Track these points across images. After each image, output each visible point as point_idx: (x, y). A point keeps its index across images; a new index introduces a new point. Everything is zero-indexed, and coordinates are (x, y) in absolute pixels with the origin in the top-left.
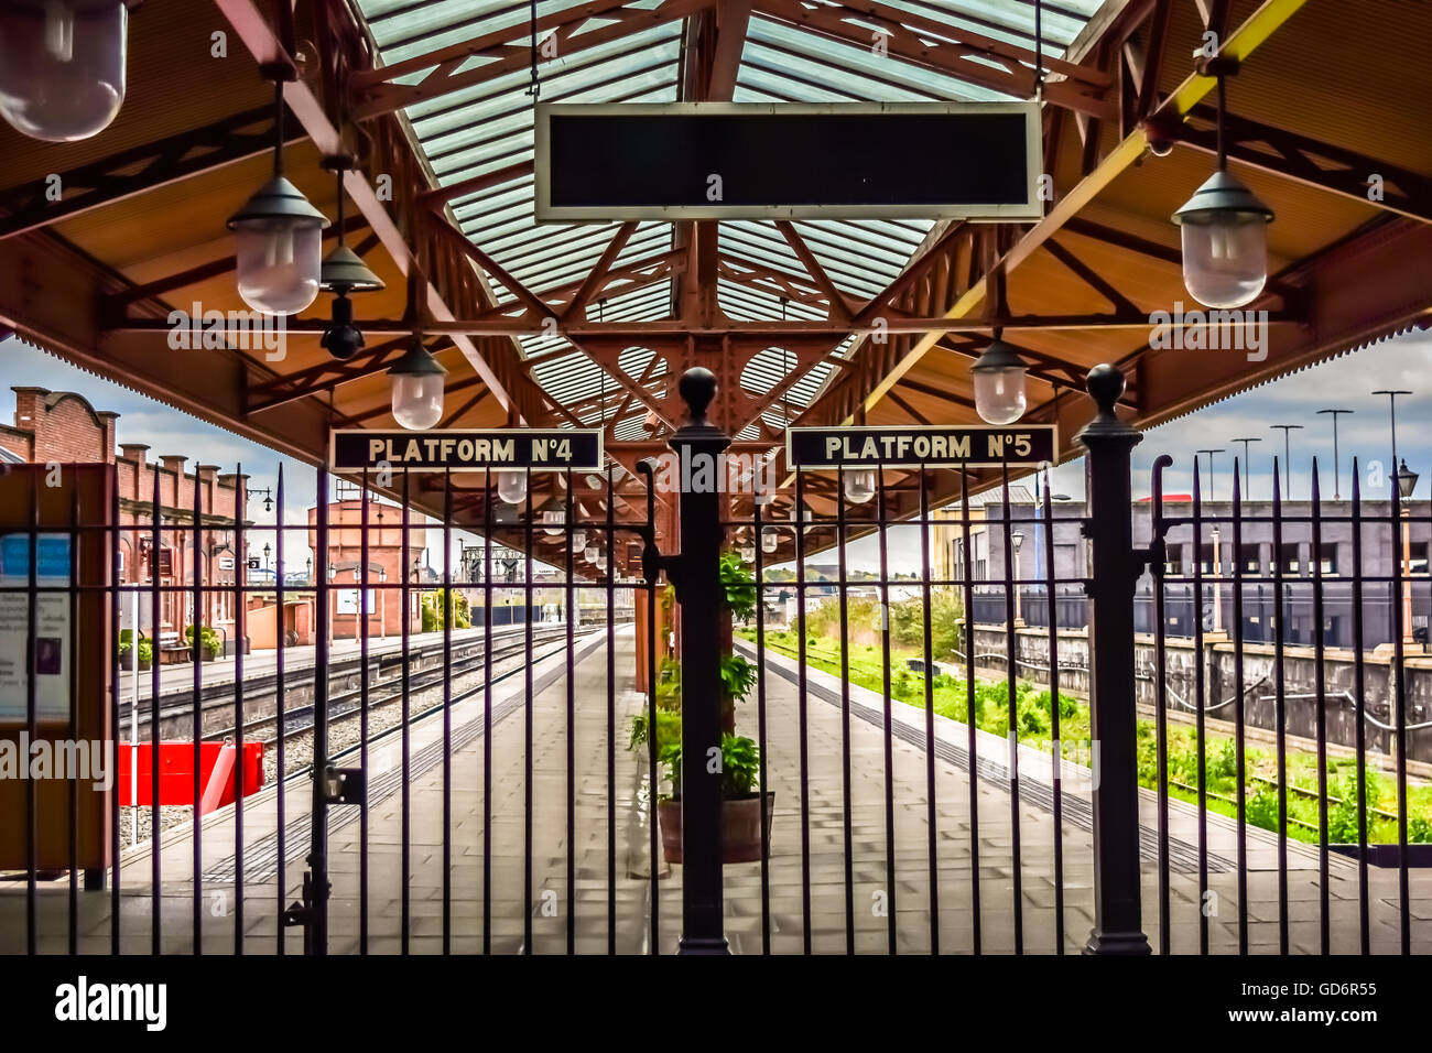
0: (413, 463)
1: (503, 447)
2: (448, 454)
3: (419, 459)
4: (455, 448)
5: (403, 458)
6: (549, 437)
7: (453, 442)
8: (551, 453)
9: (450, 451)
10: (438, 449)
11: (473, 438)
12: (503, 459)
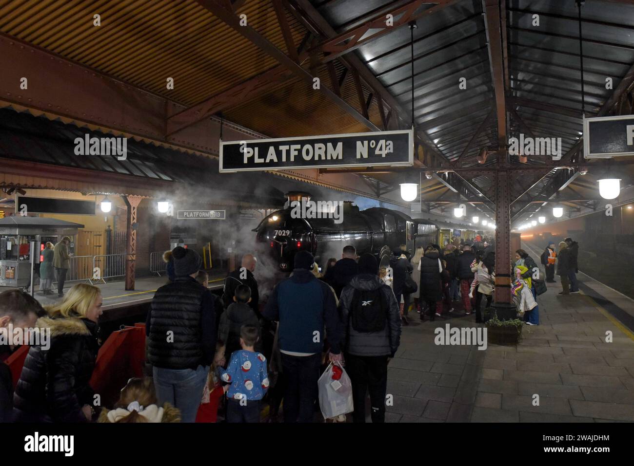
0: (272, 164)
1: (335, 149)
2: (295, 156)
3: (276, 160)
4: (300, 151)
5: (265, 160)
6: (369, 139)
7: (299, 147)
8: (371, 151)
9: (296, 153)
10: (288, 152)
11: (312, 143)
12: (335, 158)
